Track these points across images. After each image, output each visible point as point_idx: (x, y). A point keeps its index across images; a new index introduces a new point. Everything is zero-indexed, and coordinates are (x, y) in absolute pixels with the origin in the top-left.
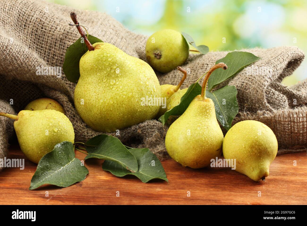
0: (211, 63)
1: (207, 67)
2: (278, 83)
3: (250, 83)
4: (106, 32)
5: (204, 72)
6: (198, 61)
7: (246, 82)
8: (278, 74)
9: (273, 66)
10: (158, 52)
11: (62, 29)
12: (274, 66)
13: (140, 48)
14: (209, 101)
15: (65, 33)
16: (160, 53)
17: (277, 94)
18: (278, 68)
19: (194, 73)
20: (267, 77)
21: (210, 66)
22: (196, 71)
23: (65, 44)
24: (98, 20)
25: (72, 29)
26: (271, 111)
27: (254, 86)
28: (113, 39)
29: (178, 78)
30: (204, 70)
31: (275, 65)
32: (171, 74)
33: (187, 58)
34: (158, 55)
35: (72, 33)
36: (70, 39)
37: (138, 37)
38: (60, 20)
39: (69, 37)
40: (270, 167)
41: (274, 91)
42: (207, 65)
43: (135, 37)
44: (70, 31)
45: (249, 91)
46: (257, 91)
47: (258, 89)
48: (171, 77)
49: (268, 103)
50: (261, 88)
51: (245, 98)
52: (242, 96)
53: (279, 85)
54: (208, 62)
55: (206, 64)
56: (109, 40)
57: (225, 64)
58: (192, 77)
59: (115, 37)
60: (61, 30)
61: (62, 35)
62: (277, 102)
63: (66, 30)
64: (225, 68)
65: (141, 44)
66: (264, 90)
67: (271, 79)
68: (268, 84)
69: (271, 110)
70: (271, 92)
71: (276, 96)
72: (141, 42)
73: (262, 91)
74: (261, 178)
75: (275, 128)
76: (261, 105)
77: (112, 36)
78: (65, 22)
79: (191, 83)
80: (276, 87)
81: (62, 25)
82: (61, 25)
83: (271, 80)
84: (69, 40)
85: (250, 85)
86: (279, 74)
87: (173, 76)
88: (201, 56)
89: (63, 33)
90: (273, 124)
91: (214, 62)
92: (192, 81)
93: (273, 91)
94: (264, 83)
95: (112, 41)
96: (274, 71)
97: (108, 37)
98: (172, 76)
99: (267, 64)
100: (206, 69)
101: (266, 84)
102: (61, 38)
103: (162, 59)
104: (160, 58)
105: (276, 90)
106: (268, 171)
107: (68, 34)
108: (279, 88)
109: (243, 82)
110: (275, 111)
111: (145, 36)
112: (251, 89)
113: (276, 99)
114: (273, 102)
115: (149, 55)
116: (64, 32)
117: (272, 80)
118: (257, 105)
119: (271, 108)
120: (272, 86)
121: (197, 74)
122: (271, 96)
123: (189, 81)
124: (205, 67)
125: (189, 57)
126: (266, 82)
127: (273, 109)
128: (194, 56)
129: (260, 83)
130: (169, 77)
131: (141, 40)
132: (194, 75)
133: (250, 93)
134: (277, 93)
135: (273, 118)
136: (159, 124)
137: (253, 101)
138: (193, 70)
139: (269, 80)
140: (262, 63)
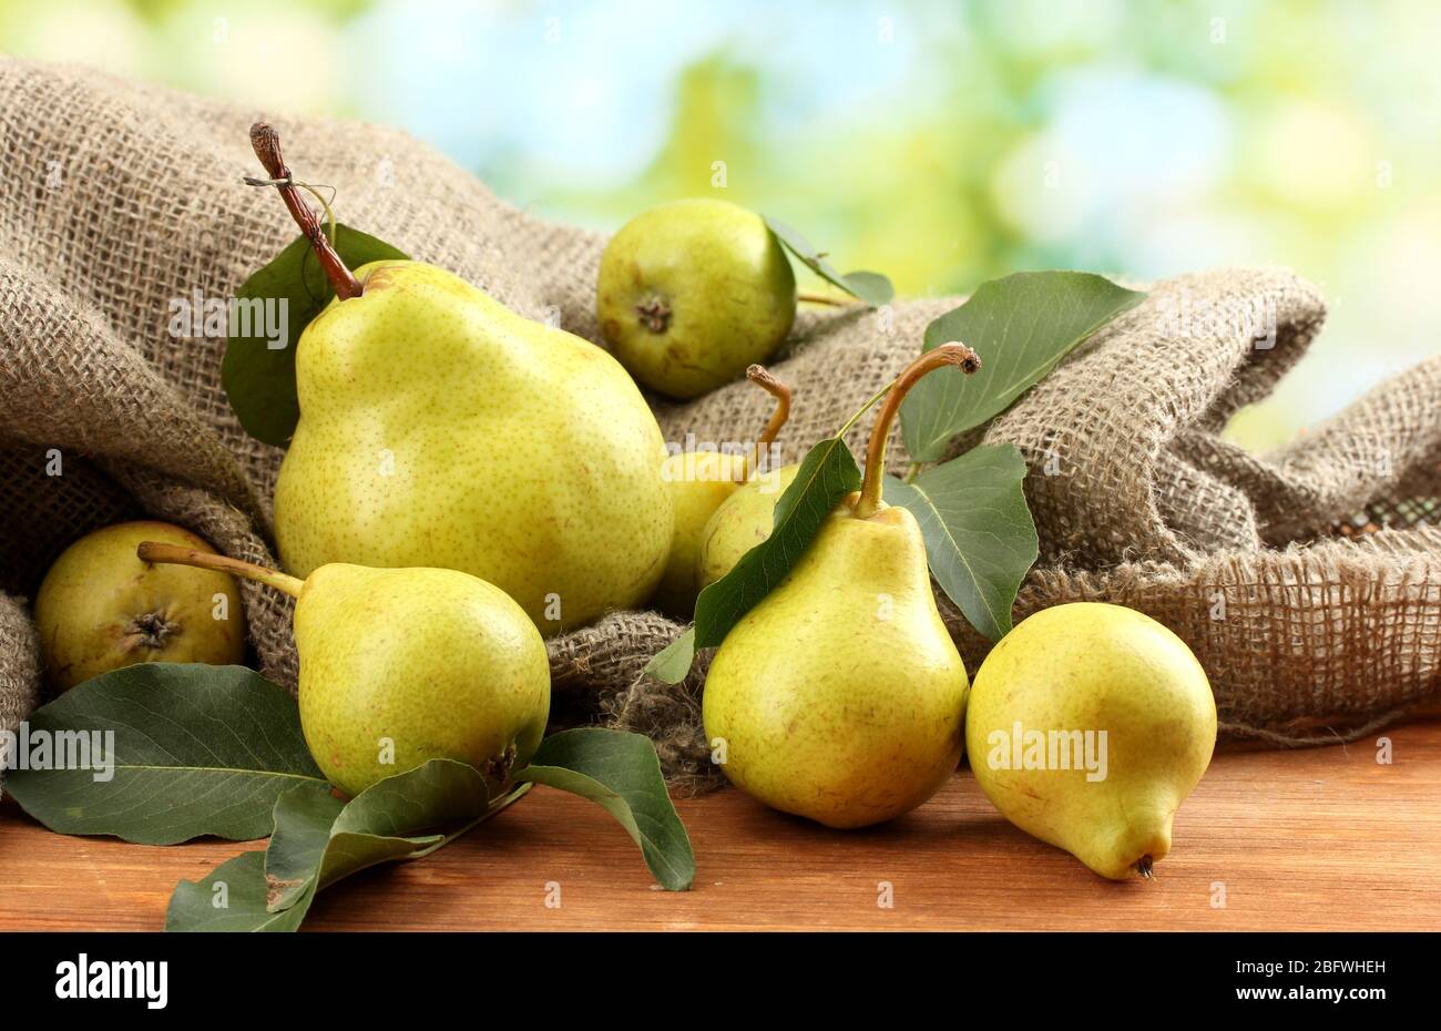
0: (900, 352)
1: (881, 368)
2: (1209, 437)
3: (1083, 436)
4: (412, 210)
5: (869, 394)
6: (835, 344)
7: (1065, 430)
8: (1207, 395)
9: (1186, 356)
10: (657, 300)
11: (208, 208)
12: (1191, 359)
13: (570, 288)
14: (898, 520)
15: (225, 225)
16: (667, 305)
17: (1207, 485)
18: (1210, 365)
19: (822, 395)
20: (1158, 407)
21: (894, 362)
22: (832, 388)
23: (224, 273)
24: (373, 157)
25: (256, 206)
26: (1180, 562)
27: (1099, 448)
28: (448, 243)
29: (749, 421)
30: (871, 379)
31: (1194, 353)
32: (715, 406)
33: (789, 328)
34: (654, 313)
35: (255, 225)
36: (246, 250)
37: (557, 241)
38: (200, 166)
39: (246, 242)
40: (1179, 815)
41: (1191, 470)
42: (884, 358)
43: (542, 238)
44: (247, 216)
45: (1078, 469)
46: (1116, 472)
47: (1118, 462)
48: (715, 417)
49: (1170, 524)
50: (1132, 456)
51: (1063, 504)
52: (1048, 498)
53: (1215, 446)
54: (885, 344)
55: (875, 356)
56: (431, 248)
57: (972, 349)
58: (816, 417)
59: (455, 236)
60: (204, 213)
61: (212, 234)
62: (1206, 523)
63: (228, 209)
64: (969, 365)
65: (571, 270)
66: (1146, 465)
67: (1178, 414)
68: (1167, 437)
69: (1181, 555)
70: (1179, 475)
71: (1202, 494)
72: (572, 262)
73: (1140, 471)
74: (1132, 866)
75: (1202, 639)
76: (1134, 536)
77: (439, 231)
78: (222, 174)
79: (808, 442)
80: (1201, 454)
81: (210, 188)
82: (203, 190)
83: (1179, 420)
84: (246, 258)
85: (1082, 443)
86: (1212, 394)
87: (728, 414)
88: (851, 318)
89: (217, 226)
90: (1189, 618)
91: (912, 343)
92: (812, 437)
93: (1185, 473)
94: (1146, 434)
95: (443, 254)
96: (1190, 379)
97: (422, 231)
98: (722, 413)
99: (1156, 350)
100: (878, 376)
101: (1154, 438)
102: (209, 247)
103: (676, 333)
104: (663, 330)
105: (1198, 465)
106: (1167, 833)
107: (239, 227)
108: (1214, 459)
109: (1051, 433)
110: (1198, 561)
111: (588, 233)
112: (1085, 464)
113: (1203, 509)
114: (1189, 523)
115: (616, 318)
116: (221, 220)
117: (1185, 418)
118: (1115, 534)
119: (1179, 546)
120: (1185, 448)
121: (835, 401)
122: (1180, 496)
123: (801, 432)
124: (875, 371)
125: (796, 327)
126: (1157, 428)
127: (1189, 553)
128: (819, 322)
129: (1128, 437)
130: (706, 417)
131: (574, 251)
132: (820, 405)
133: (1086, 481)
134: (1205, 479)
135: (1190, 591)
136: (668, 629)
137: (1100, 517)
138: (816, 384)
139: (1168, 421)
140: (1134, 345)
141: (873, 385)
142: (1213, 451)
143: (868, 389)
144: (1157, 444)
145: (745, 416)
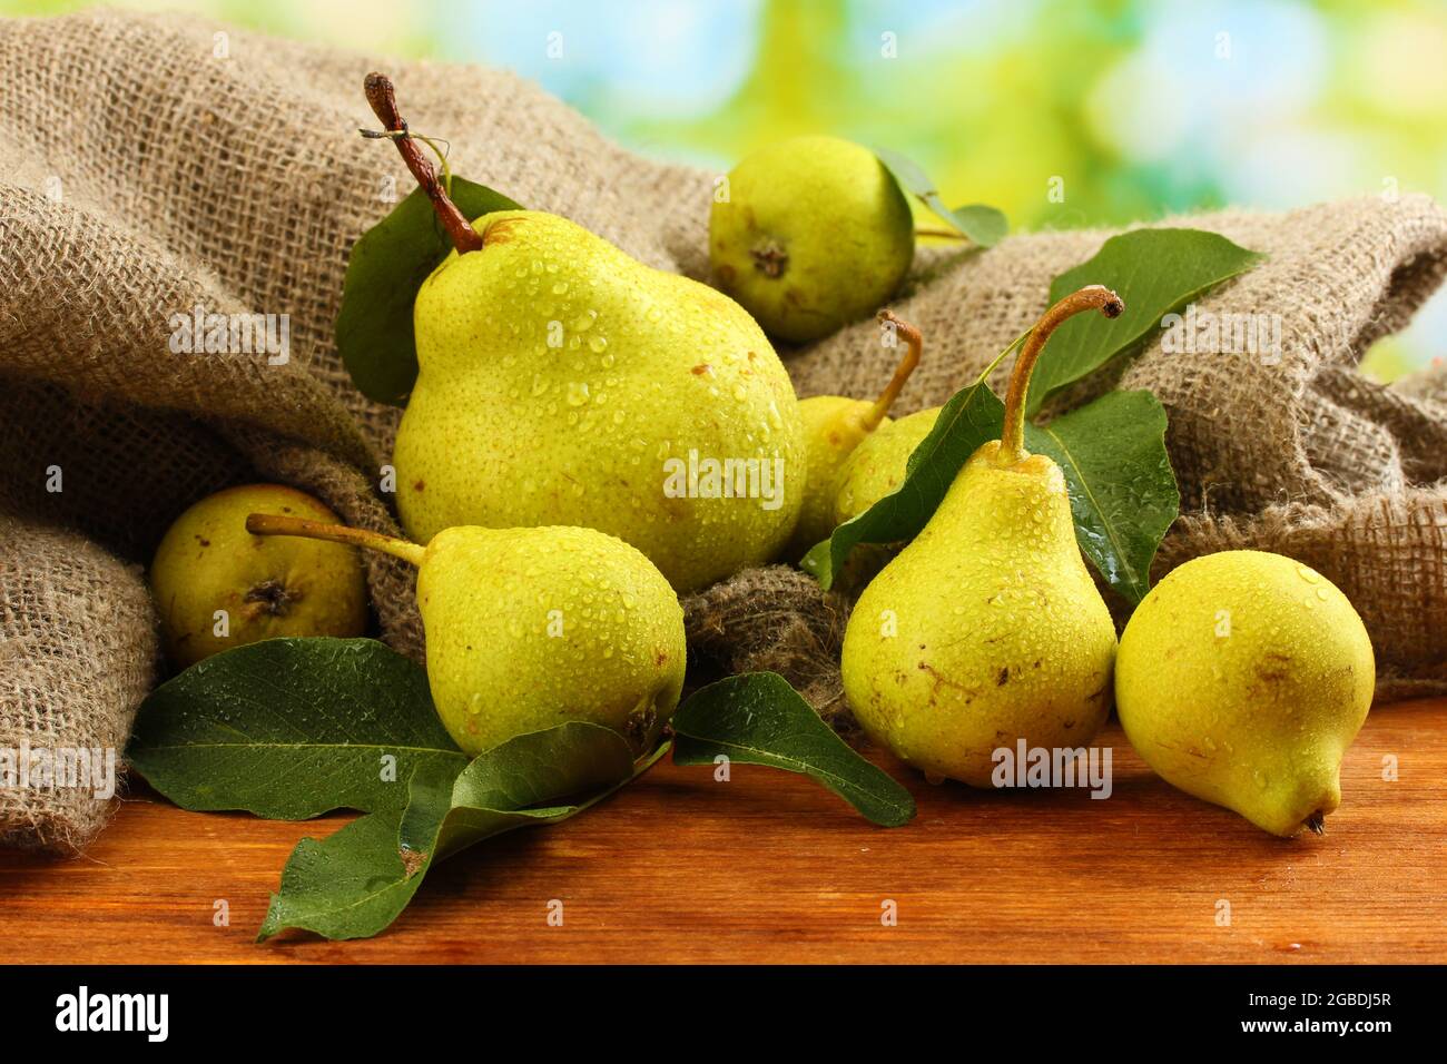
0: (1025, 289)
1: (1007, 307)
2: (1347, 372)
3: (1225, 376)
4: (524, 159)
5: (995, 333)
6: (961, 279)
7: (1206, 370)
8: (1350, 329)
9: (1327, 290)
10: (772, 244)
11: (317, 157)
12: (1332, 293)
13: (683, 229)
14: (1041, 470)
15: (334, 175)
16: (783, 249)
17: (1348, 422)
18: (1354, 298)
19: (947, 336)
20: (1301, 345)
21: (1020, 301)
22: (957, 329)
23: (334, 224)
24: (480, 103)
25: (366, 155)
26: (1327, 502)
27: (1241, 388)
28: (561, 191)
29: (872, 364)
30: (996, 319)
31: (1335, 287)
32: (836, 349)
33: (907, 267)
35: (364, 175)
36: (357, 200)
37: (668, 180)
38: (307, 115)
39: (357, 192)
41: (1332, 407)
42: (1009, 296)
44: (356, 165)
45: (1220, 412)
46: (1261, 414)
47: (1262, 403)
48: (836, 360)
49: (1314, 464)
50: (1276, 397)
51: (1204, 446)
52: (1190, 440)
53: (1354, 381)
54: (1009, 281)
55: (1000, 294)
56: (543, 197)
57: (1114, 293)
58: (940, 359)
59: (568, 184)
60: (314, 163)
61: (322, 184)
62: (1349, 461)
63: (338, 159)
64: (1112, 309)
65: (684, 210)
66: (1292, 406)
67: (1321, 351)
68: (1311, 375)
69: (1328, 496)
70: (1320, 412)
71: (1344, 431)
72: (683, 201)
73: (1284, 412)
75: (1350, 581)
76: (1279, 478)
77: (552, 177)
78: (329, 123)
79: (934, 384)
80: (1340, 389)
81: (318, 138)
82: (311, 139)
83: (1323, 358)
84: (356, 208)
85: (1224, 383)
86: (1355, 329)
87: (849, 356)
88: (972, 255)
89: (326, 176)
90: (1337, 561)
91: (1038, 281)
92: (938, 378)
93: (1326, 410)
94: (1289, 373)
95: (557, 202)
96: (1332, 314)
97: (534, 181)
98: (842, 355)
99: (1297, 284)
100: (1004, 315)
101: (1298, 377)
102: (318, 198)
103: (793, 278)
104: (779, 275)
105: (1340, 402)
107: (349, 178)
108: (1353, 394)
109: (1192, 374)
110: (1346, 502)
111: (699, 172)
112: (1228, 405)
113: (1345, 446)
114: (1331, 462)
115: (731, 263)
116: (330, 171)
117: (1328, 355)
118: (1259, 476)
119: (1326, 487)
120: (1330, 385)
121: (959, 342)
122: (1322, 434)
123: (925, 375)
124: (1000, 310)
125: (914, 265)
126: (1301, 366)
127: (1336, 495)
128: (938, 259)
129: (1271, 376)
130: (826, 359)
132: (945, 346)
133: (1227, 422)
134: (1346, 416)
135: (1339, 534)
136: (802, 584)
137: (1243, 459)
138: (940, 325)
139: (1311, 358)
140: (1273, 281)
141: (999, 324)
142: (1352, 386)
143: (995, 328)
144: (1302, 384)
145: (867, 357)
